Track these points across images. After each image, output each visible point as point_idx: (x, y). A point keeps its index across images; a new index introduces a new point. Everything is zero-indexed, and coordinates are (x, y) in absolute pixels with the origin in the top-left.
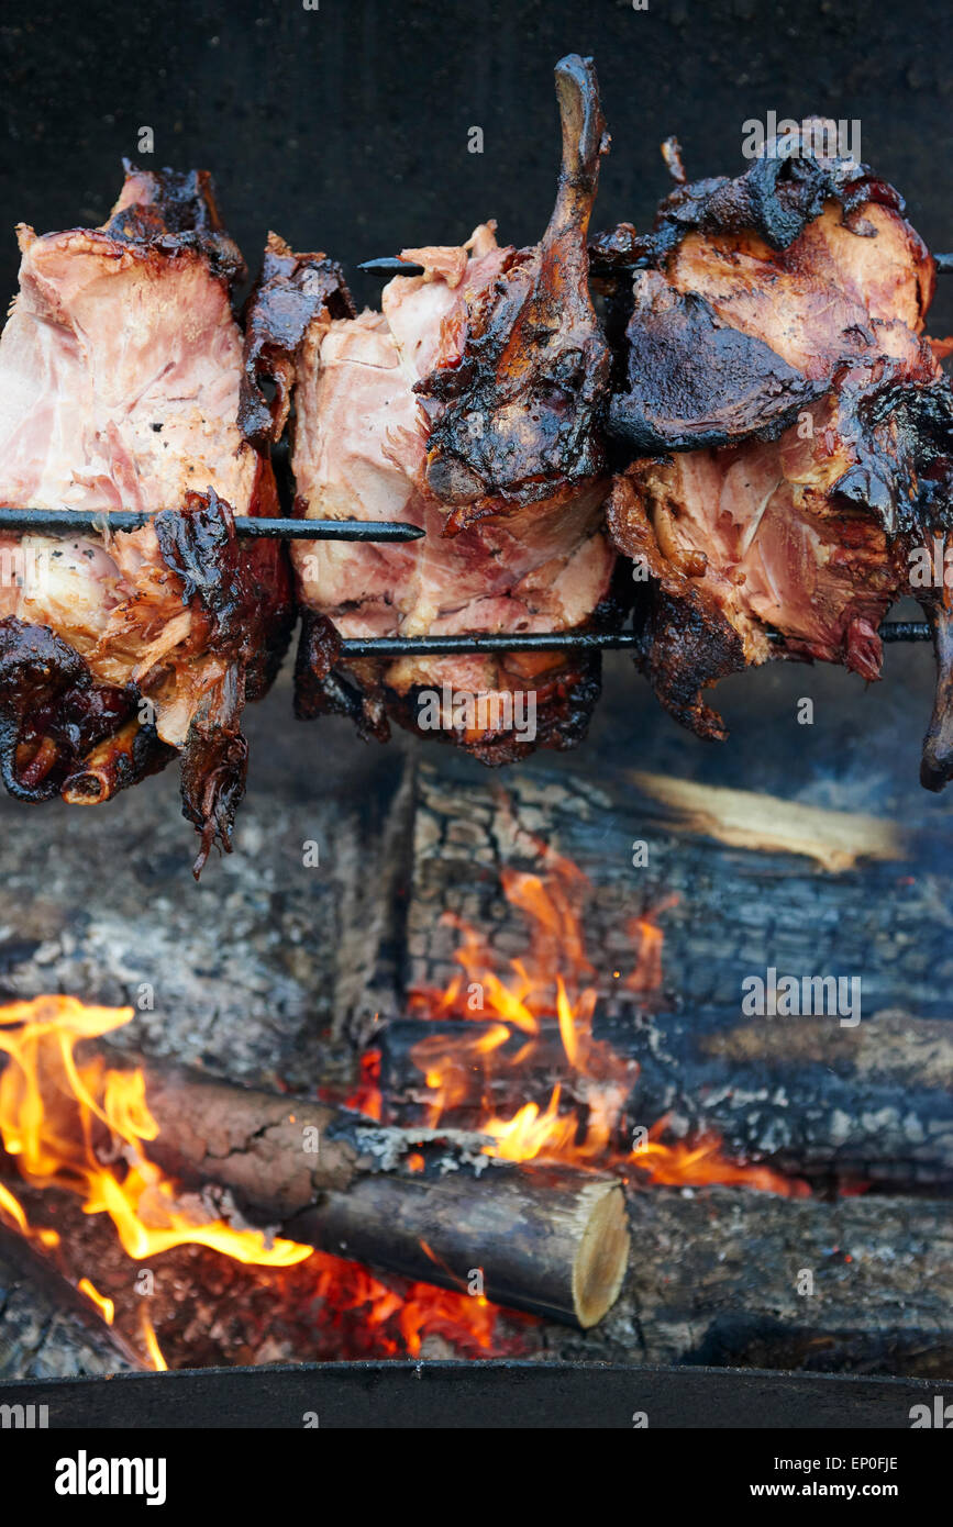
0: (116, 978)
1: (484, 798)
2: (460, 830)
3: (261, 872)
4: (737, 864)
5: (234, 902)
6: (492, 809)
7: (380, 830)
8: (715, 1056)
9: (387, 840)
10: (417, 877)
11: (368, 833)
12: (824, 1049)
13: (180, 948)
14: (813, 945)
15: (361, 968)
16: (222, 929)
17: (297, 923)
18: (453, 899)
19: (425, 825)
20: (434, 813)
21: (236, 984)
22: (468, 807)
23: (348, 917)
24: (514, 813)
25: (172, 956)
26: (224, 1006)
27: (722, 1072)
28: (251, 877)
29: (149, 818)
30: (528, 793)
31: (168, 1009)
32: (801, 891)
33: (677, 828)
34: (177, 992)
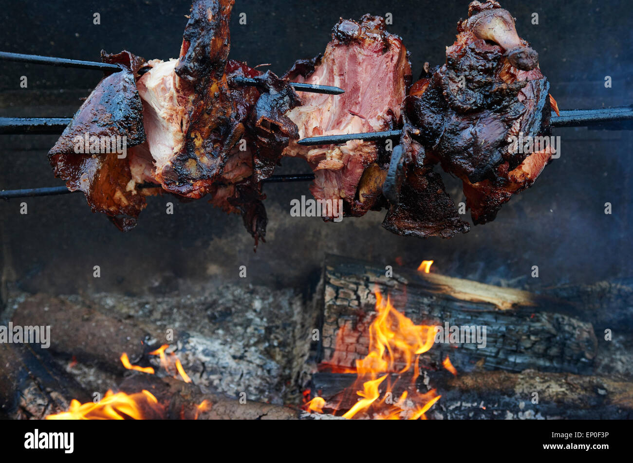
0: (199, 360)
1: (354, 280)
2: (344, 293)
3: (262, 319)
4: (462, 307)
5: (250, 330)
6: (357, 284)
7: (311, 299)
8: (454, 387)
9: (314, 303)
10: (326, 314)
11: (306, 300)
12: (501, 384)
13: (227, 348)
14: (496, 342)
15: (303, 356)
16: (245, 341)
17: (277, 338)
18: (341, 322)
19: (329, 291)
20: (333, 286)
21: (250, 362)
22: (347, 283)
23: (298, 335)
24: (367, 286)
25: (223, 351)
26: (245, 372)
27: (458, 394)
28: (258, 320)
29: (215, 297)
30: (372, 278)
31: (222, 373)
32: (489, 318)
33: (436, 292)
34: (225, 365)
